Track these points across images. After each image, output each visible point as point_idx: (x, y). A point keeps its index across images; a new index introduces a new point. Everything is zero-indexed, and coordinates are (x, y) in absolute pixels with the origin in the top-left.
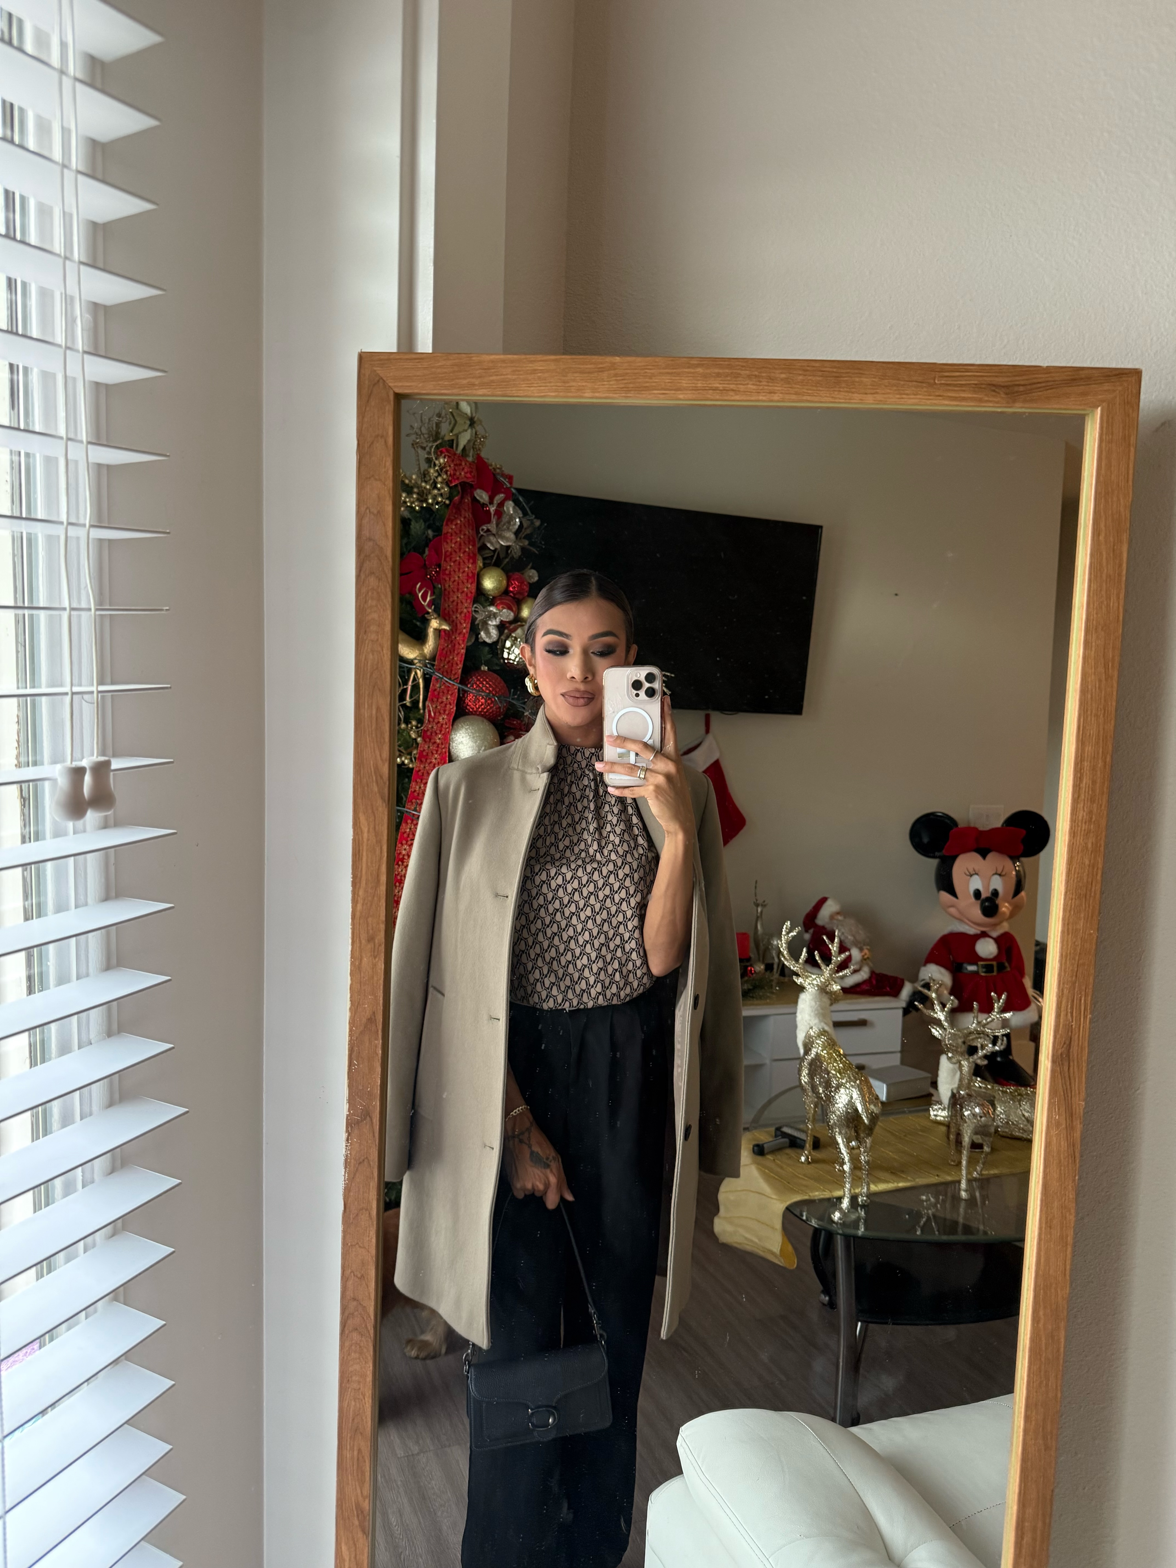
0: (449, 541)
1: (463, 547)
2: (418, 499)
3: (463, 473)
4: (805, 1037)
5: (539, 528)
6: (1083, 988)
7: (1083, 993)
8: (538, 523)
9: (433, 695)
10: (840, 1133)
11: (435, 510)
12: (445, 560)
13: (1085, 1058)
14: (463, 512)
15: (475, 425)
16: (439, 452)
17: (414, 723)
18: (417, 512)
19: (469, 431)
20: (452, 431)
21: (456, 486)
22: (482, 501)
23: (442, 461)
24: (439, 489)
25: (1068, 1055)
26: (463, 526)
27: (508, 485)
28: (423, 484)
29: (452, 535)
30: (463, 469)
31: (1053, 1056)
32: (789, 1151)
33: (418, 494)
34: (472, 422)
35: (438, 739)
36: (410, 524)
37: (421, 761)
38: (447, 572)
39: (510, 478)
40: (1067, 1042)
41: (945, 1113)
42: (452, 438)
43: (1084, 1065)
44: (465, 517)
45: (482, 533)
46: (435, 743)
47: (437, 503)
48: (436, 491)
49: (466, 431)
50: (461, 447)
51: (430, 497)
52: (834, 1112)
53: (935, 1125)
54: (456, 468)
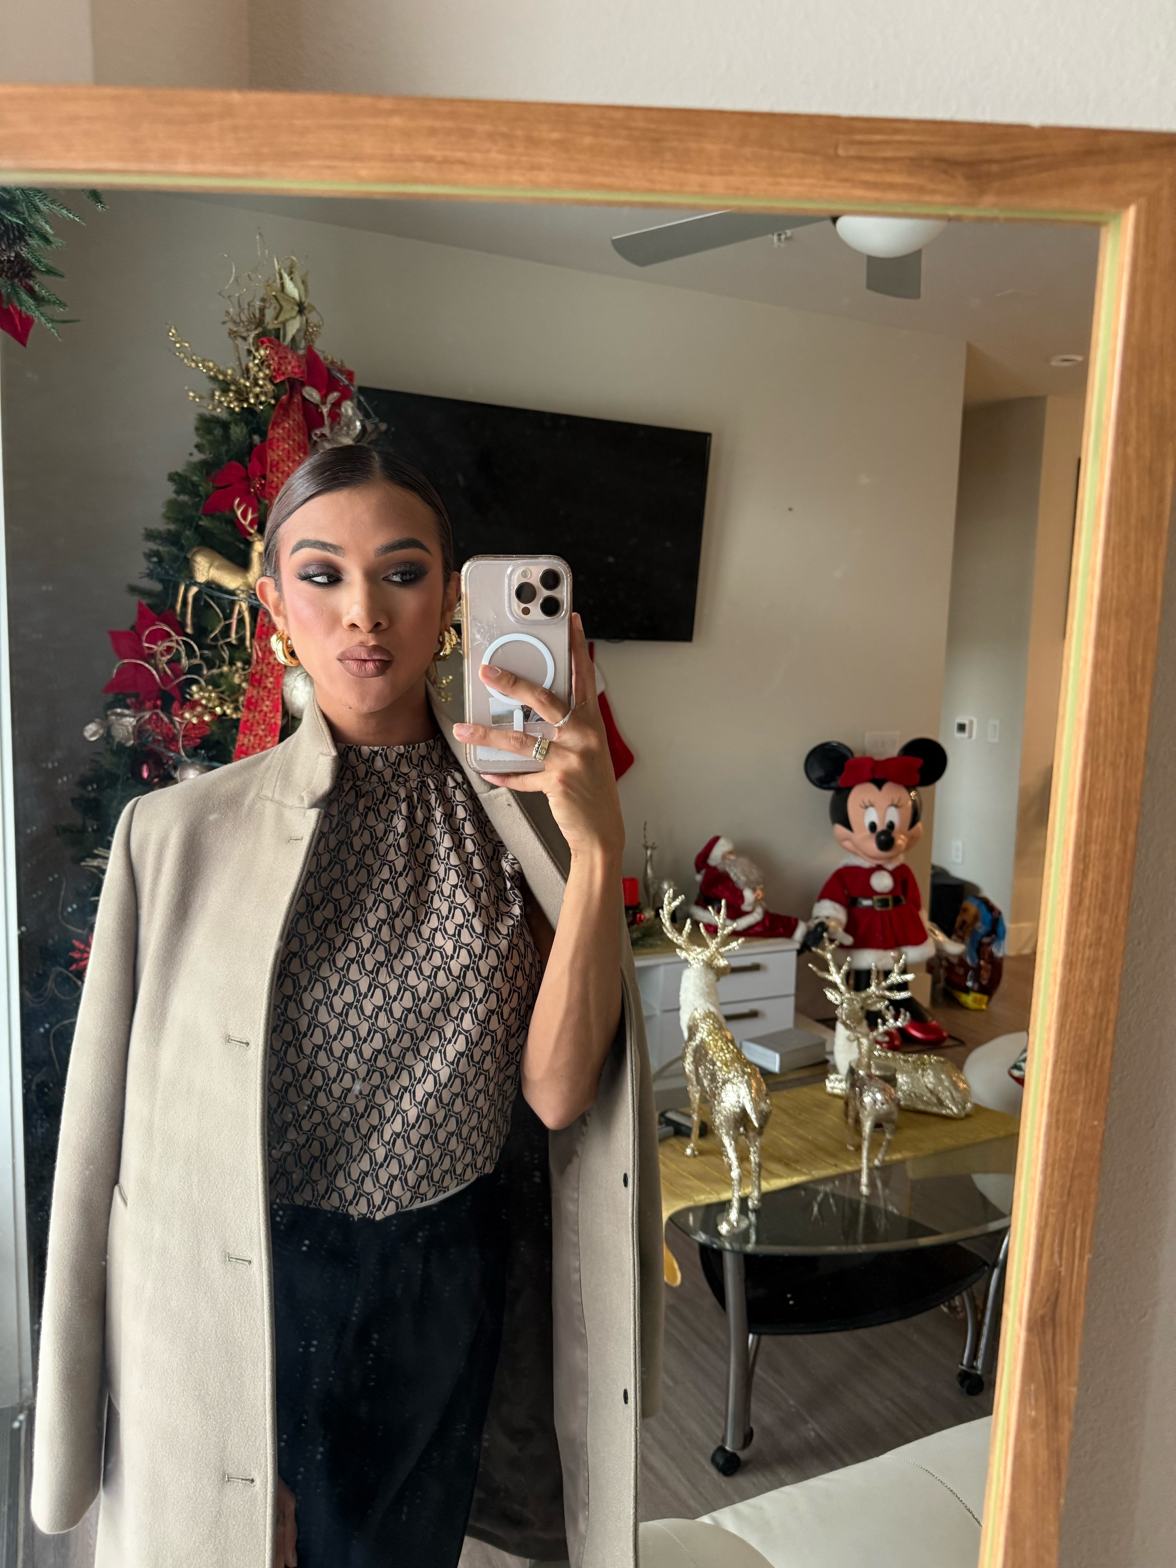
0: (275, 447)
1: (292, 455)
2: (237, 399)
3: (289, 368)
4: (690, 1020)
5: (386, 432)
6: (1080, 1212)
7: (1079, 1221)
8: (383, 427)
9: (261, 631)
10: (727, 1134)
11: (258, 411)
12: (271, 471)
13: (1079, 1321)
14: (291, 414)
15: (306, 312)
16: (259, 341)
17: (239, 664)
18: (237, 414)
19: (298, 318)
20: (276, 318)
21: (282, 382)
22: (315, 402)
23: (262, 352)
24: (261, 387)
25: (1053, 1320)
26: (292, 431)
27: (347, 382)
28: (242, 381)
29: (278, 440)
30: (290, 363)
31: (1029, 1320)
32: (673, 1141)
33: (235, 392)
34: (301, 308)
35: (269, 682)
36: (230, 428)
37: (250, 710)
38: (274, 485)
39: (350, 375)
40: (1053, 1299)
41: (843, 1085)
42: (276, 326)
43: (1079, 1330)
44: (294, 420)
45: (315, 438)
46: (265, 687)
47: (261, 403)
48: (258, 389)
49: (294, 318)
50: (289, 337)
51: (251, 395)
52: (720, 1112)
53: (830, 1098)
54: (281, 362)
